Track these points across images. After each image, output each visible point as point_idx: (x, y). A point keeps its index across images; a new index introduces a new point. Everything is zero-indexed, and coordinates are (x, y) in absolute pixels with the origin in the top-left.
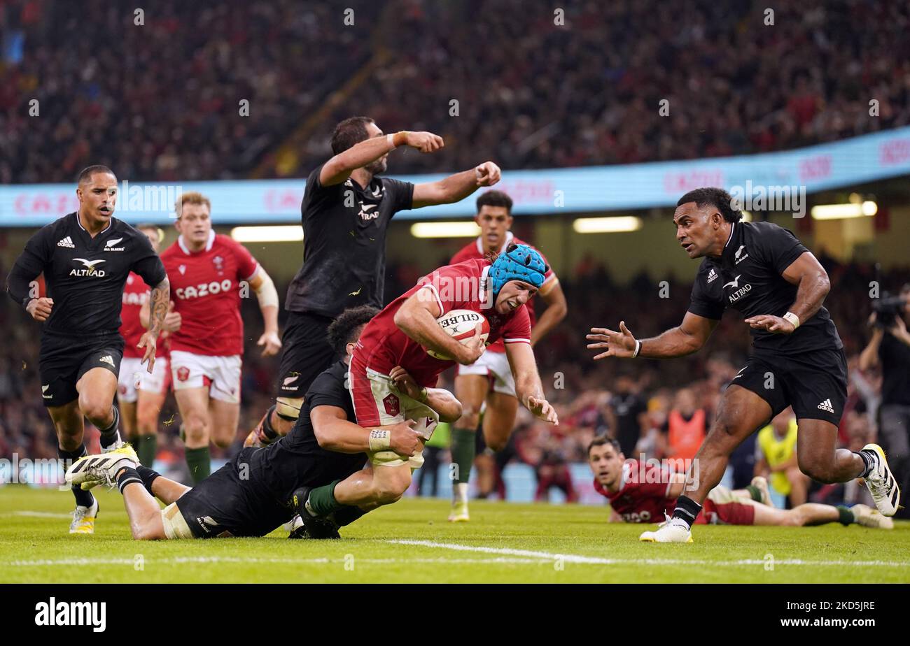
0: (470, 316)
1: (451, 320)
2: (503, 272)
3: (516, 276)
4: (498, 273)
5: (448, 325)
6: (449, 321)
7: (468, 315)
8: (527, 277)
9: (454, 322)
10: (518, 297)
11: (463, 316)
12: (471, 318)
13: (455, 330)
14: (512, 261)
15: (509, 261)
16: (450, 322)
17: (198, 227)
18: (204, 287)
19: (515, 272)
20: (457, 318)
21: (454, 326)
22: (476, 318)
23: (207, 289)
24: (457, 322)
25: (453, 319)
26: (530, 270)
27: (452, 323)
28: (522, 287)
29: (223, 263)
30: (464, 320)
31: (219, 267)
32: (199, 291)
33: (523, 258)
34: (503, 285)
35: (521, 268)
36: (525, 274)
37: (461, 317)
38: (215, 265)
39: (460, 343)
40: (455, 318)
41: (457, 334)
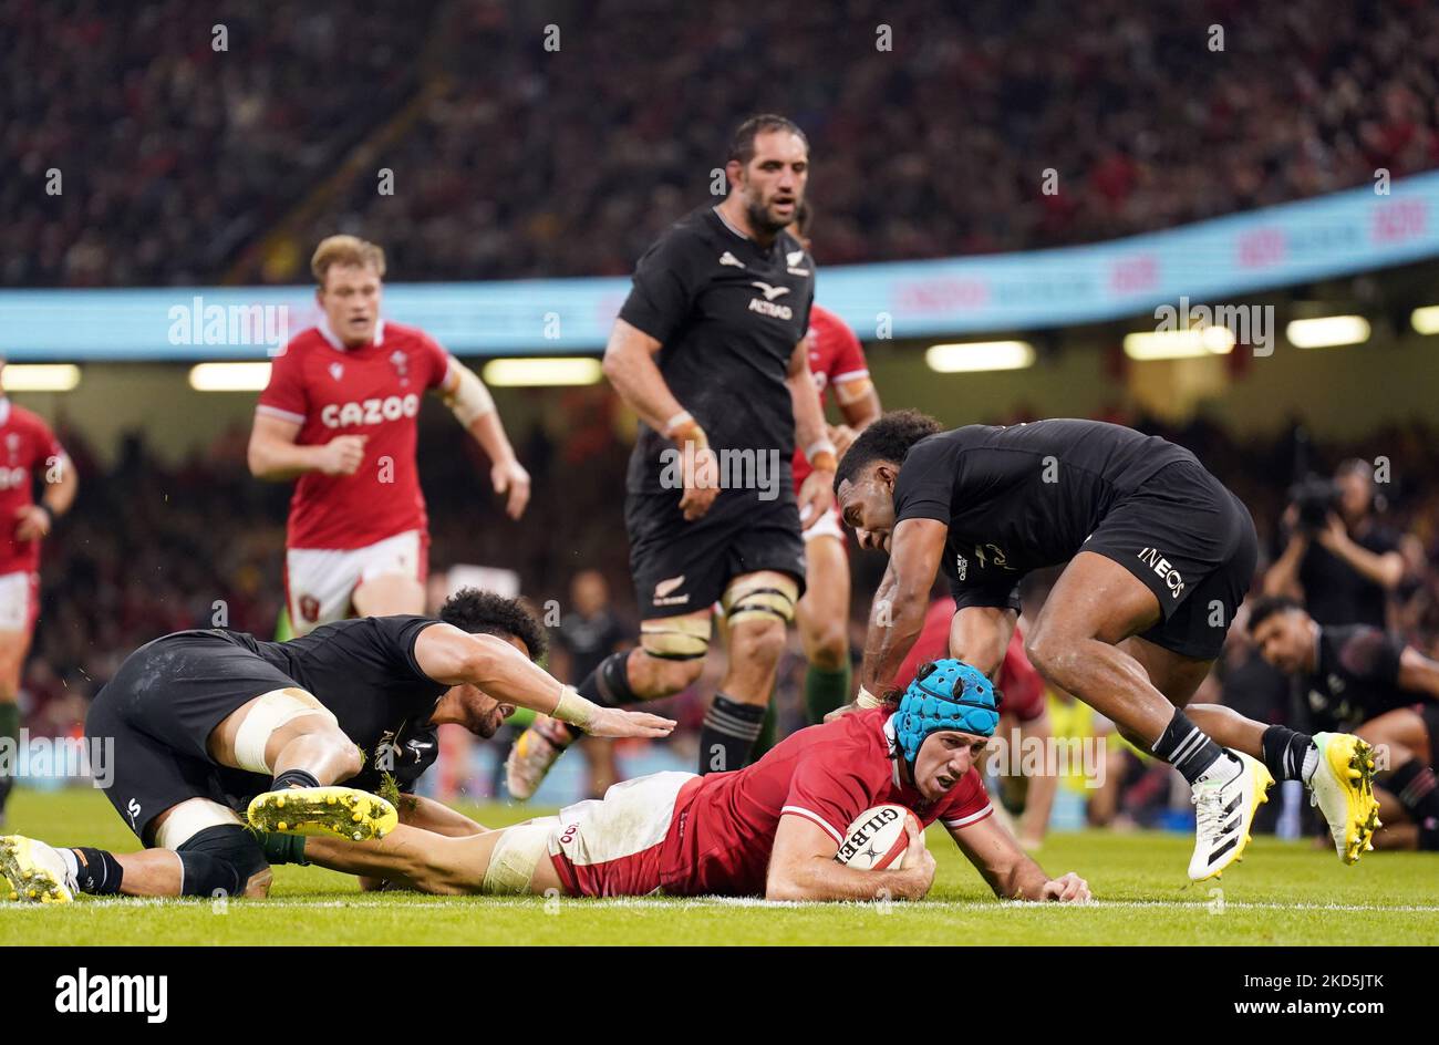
0: (881, 816)
1: (853, 840)
2: (914, 718)
3: (940, 723)
4: (909, 723)
5: (854, 851)
6: (851, 843)
7: (877, 817)
8: (960, 723)
9: (862, 840)
10: (952, 764)
11: (870, 823)
12: (885, 820)
13: (871, 853)
14: (929, 696)
15: (924, 697)
16: (854, 845)
17: (358, 310)
18: (373, 405)
19: (937, 716)
20: (862, 831)
21: (866, 847)
22: (892, 815)
23: (380, 411)
24: (866, 839)
25: (857, 837)
26: (962, 708)
27: (860, 844)
28: (956, 743)
29: (408, 364)
30: (877, 829)
31: (402, 370)
32: (365, 412)
33: (946, 688)
34: (921, 744)
35: (947, 707)
36: (957, 716)
37: (868, 827)
38: (394, 368)
39: (891, 870)
40: (859, 833)
41: (877, 859)
